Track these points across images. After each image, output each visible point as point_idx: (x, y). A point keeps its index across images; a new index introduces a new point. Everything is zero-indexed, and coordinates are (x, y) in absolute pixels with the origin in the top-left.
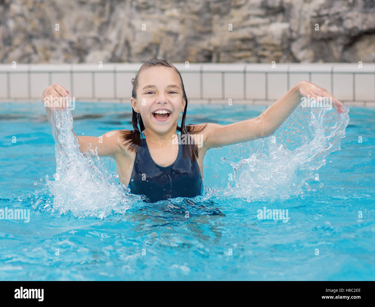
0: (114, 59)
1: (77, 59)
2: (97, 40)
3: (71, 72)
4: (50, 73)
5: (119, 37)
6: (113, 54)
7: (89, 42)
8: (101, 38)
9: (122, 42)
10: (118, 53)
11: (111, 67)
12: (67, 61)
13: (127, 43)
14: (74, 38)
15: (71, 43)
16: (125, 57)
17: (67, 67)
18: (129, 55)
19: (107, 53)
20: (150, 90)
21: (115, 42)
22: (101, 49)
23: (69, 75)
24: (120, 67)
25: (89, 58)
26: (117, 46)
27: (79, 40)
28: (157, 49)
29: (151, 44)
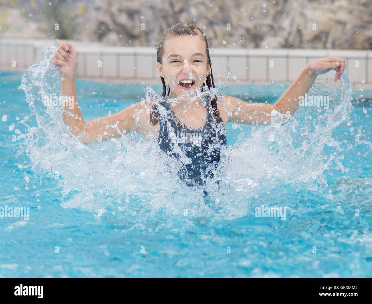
0: (287, 45)
1: (252, 45)
2: (272, 27)
3: (248, 57)
4: (228, 57)
5: (292, 25)
6: (286, 40)
7: (265, 29)
8: (276, 26)
9: (294, 30)
10: (291, 39)
11: (284, 52)
12: (243, 46)
13: (299, 32)
14: (250, 25)
15: (248, 30)
16: (297, 44)
17: (243, 52)
18: (301, 42)
19: (280, 39)
20: (175, 58)
21: (288, 29)
22: (275, 35)
23: (245, 59)
24: (292, 52)
25: (265, 43)
26: (290, 34)
27: (256, 27)
28: (327, 37)
29: (321, 32)
